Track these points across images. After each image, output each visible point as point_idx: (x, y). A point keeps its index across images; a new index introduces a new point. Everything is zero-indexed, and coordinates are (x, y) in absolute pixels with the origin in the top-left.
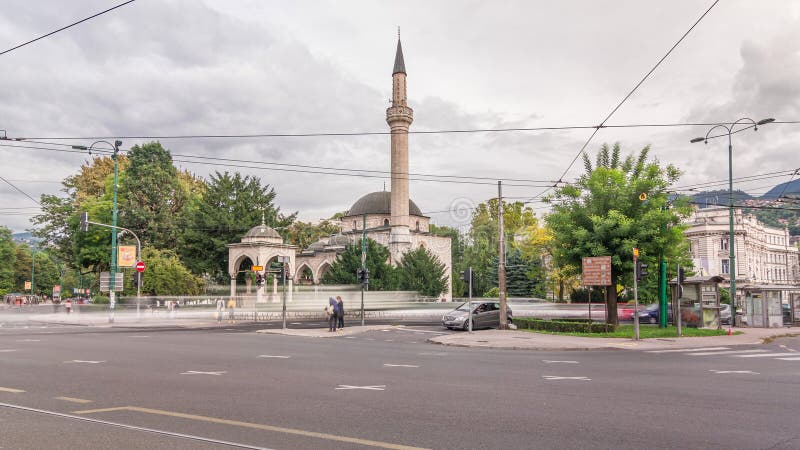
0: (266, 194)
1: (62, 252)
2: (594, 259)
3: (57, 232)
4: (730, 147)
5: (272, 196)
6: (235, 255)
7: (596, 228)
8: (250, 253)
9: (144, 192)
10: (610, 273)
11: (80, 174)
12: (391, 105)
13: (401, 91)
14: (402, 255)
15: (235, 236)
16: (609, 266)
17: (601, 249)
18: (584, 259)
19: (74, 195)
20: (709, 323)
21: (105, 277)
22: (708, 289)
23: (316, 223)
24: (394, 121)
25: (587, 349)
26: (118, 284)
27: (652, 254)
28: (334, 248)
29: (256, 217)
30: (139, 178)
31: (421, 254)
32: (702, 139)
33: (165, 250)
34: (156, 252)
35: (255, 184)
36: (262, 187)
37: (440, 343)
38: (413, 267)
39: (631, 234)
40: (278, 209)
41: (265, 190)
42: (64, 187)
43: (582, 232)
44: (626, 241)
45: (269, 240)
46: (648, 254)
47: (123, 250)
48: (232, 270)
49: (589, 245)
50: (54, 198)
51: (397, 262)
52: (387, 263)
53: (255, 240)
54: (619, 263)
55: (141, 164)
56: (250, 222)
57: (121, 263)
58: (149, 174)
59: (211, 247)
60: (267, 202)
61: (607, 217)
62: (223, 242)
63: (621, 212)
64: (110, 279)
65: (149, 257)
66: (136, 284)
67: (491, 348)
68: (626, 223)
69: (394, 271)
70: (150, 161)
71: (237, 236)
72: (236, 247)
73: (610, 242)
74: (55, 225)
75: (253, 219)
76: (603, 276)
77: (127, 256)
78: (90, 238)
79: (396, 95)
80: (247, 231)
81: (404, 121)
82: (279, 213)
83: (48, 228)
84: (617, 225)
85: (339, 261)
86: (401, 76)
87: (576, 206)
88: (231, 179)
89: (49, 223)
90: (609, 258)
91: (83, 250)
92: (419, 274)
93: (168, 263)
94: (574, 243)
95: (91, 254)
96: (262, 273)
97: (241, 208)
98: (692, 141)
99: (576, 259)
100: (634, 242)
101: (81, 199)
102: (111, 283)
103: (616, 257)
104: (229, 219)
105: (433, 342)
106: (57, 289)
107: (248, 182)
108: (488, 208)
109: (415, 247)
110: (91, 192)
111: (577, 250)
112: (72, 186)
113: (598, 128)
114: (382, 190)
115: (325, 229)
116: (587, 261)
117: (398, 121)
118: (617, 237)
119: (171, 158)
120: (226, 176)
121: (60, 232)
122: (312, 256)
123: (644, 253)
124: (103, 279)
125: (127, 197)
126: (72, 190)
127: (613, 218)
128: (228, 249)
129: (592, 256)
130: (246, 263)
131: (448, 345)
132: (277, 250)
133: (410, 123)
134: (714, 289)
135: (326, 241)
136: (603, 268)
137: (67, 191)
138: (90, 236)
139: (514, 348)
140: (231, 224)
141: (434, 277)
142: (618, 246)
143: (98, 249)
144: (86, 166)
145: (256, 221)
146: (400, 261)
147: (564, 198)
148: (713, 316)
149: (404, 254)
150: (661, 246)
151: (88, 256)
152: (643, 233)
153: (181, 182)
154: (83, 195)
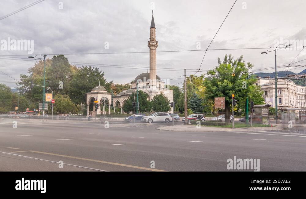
0: (101, 74)
1: (28, 96)
2: (219, 98)
3: (26, 88)
4: (276, 55)
5: (103, 75)
6: (89, 97)
7: (219, 86)
8: (94, 96)
9: (58, 74)
10: (224, 103)
11: (35, 67)
12: (149, 40)
13: (153, 34)
14: (154, 97)
15: (89, 90)
16: (224, 101)
17: (221, 94)
18: (215, 98)
19: (32, 75)
20: (265, 122)
21: (41, 105)
22: (265, 109)
23: (123, 85)
24: (151, 46)
25: (212, 132)
26: (45, 108)
27: (241, 96)
28: (128, 94)
29: (97, 83)
30: (56, 68)
31: (161, 96)
32: (265, 52)
33: (65, 95)
34: (61, 96)
35: (97, 70)
36: (99, 72)
37: (159, 129)
38: (158, 101)
39: (233, 89)
40: (106, 80)
41: (100, 72)
42: (28, 71)
43: (214, 88)
44: (231, 91)
45: (102, 91)
46: (240, 96)
47: (47, 95)
48: (88, 103)
49: (217, 93)
50: (25, 76)
51: (152, 99)
52: (148, 99)
53: (96, 91)
54: (228, 99)
55: (57, 63)
56: (95, 84)
57: (47, 100)
58: (59, 66)
59: (81, 94)
60: (101, 77)
61: (223, 82)
62: (84, 92)
63: (229, 81)
64: (43, 106)
65: (59, 97)
66: (52, 108)
67: (177, 131)
68: (231, 85)
69: (150, 103)
70: (60, 62)
71: (90, 89)
72: (89, 94)
73: (225, 92)
74: (26, 86)
75: (96, 83)
76: (222, 104)
77: (49, 97)
78: (38, 91)
79: (151, 36)
80: (93, 88)
81: (155, 46)
82: (106, 81)
83: (23, 87)
84: (227, 85)
85: (129, 99)
86: (153, 29)
87: (214, 78)
88: (88, 68)
89: (23, 85)
90: (224, 98)
91: (35, 95)
92: (160, 104)
93: (66, 100)
94: (212, 92)
95: (38, 97)
96: (99, 103)
97: (91, 79)
98: (262, 53)
99: (213, 98)
100: (234, 92)
101: (35, 76)
102: (43, 107)
103: (227, 97)
104: (87, 83)
105: (157, 129)
106: (28, 109)
107: (94, 70)
108: (190, 78)
109: (159, 93)
110: (38, 74)
111: (213, 95)
112: (31, 71)
113: (206, 50)
114: (147, 72)
115: (127, 87)
116: (216, 99)
117: (152, 46)
118: (227, 90)
119: (68, 60)
120: (86, 67)
121: (27, 88)
122: (120, 97)
123: (237, 96)
124: (40, 106)
125: (51, 75)
126: (32, 73)
127: (226, 83)
128: (86, 95)
129: (218, 97)
130: (93, 100)
131: (162, 130)
132: (104, 95)
133: (157, 47)
134: (267, 109)
135: (125, 91)
136: (222, 101)
137: (30, 73)
138: (38, 90)
139: (186, 131)
140: (87, 85)
141: (166, 105)
142: (228, 93)
143: (40, 95)
144: (36, 63)
145: (97, 84)
146: (153, 99)
147: (210, 75)
148: (267, 120)
149: (155, 96)
150: (244, 93)
151: (37, 97)
152: (237, 88)
153: (72, 70)
154: (35, 75)
